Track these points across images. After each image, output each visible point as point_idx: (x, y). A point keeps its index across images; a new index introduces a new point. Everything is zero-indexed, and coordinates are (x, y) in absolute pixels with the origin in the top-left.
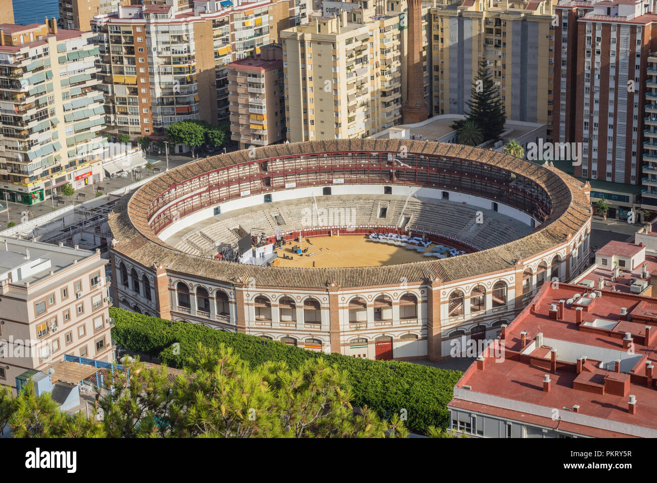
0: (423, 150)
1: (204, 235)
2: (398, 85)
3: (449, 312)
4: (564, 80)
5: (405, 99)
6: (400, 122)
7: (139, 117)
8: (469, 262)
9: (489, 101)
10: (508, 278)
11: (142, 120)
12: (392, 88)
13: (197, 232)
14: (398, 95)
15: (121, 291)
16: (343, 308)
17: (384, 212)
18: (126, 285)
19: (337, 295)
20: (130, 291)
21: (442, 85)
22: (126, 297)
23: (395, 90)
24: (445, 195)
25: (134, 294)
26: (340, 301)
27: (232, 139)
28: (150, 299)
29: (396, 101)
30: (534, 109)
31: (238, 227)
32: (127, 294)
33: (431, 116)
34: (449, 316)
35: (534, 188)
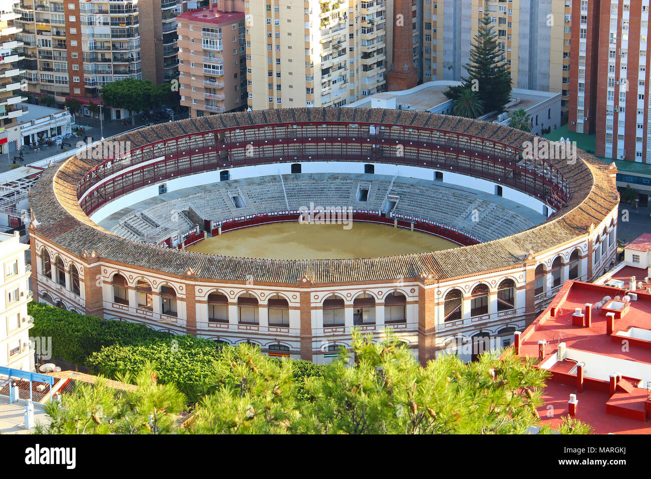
0: (412, 122)
1: (145, 218)
2: (381, 45)
3: (445, 315)
4: (583, 41)
5: (390, 62)
6: (384, 88)
7: (66, 75)
8: (469, 256)
9: (492, 66)
10: (517, 276)
11: (71, 78)
12: (375, 49)
13: (138, 214)
14: (381, 57)
15: (42, 283)
16: (316, 308)
17: (364, 195)
18: (49, 276)
19: (309, 293)
20: (53, 283)
21: (435, 47)
22: (47, 291)
23: (379, 51)
24: (439, 176)
25: (59, 286)
26: (312, 300)
27: (182, 104)
28: (79, 294)
29: (379, 64)
30: (546, 75)
31: (187, 209)
32: (50, 287)
33: (420, 82)
34: (445, 321)
35: (547, 169)
